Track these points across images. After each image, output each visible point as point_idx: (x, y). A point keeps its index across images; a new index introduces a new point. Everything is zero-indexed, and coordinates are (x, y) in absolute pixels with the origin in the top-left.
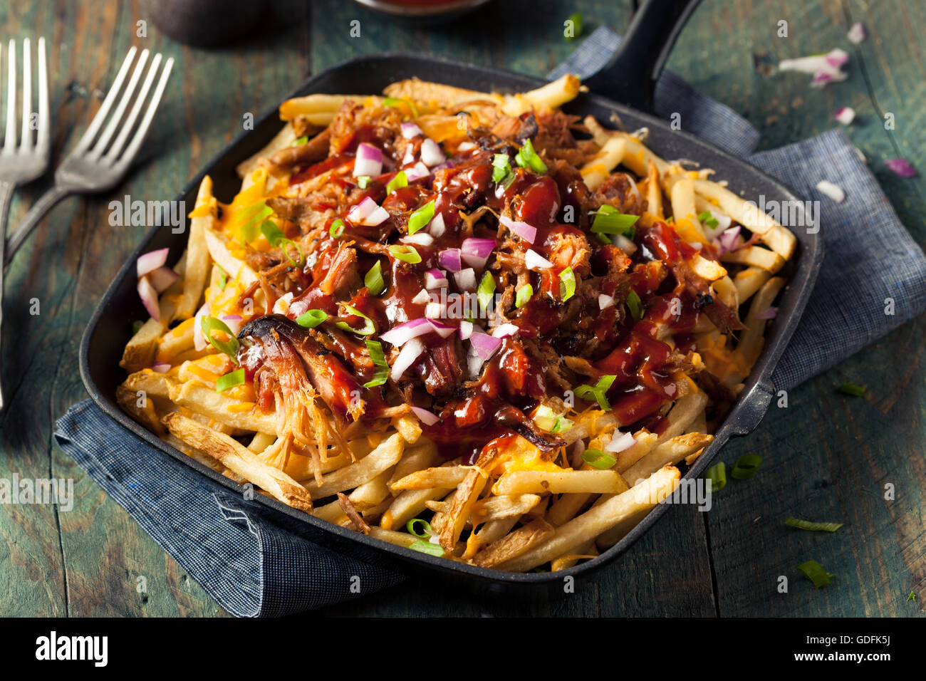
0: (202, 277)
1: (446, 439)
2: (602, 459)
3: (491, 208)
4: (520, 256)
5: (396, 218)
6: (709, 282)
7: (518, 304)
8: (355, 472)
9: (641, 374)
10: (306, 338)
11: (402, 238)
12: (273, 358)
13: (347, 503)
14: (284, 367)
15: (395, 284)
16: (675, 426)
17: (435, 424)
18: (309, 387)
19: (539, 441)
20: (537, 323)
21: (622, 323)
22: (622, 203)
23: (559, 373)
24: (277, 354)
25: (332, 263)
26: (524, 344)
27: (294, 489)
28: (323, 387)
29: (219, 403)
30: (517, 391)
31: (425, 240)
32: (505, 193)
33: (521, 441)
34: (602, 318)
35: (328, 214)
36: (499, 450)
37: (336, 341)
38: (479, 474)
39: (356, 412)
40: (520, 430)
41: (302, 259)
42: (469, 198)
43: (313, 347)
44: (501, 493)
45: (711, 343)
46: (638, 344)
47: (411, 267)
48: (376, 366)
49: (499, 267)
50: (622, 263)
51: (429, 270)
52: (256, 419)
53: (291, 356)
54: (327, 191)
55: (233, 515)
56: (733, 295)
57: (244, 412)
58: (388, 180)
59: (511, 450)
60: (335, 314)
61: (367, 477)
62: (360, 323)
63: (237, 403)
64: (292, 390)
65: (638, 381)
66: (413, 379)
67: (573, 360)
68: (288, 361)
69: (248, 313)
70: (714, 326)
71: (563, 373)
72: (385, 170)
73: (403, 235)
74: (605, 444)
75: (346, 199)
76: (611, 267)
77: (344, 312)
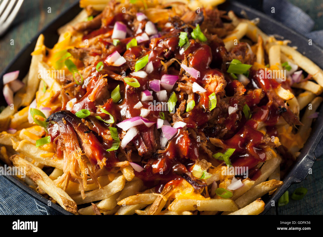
0: (35, 86)
1: (147, 179)
2: (226, 194)
3: (177, 59)
4: (190, 85)
5: (129, 62)
6: (285, 101)
7: (187, 110)
8: (101, 192)
9: (248, 147)
10: (79, 124)
11: (132, 73)
12: (62, 133)
13: (96, 209)
14: (67, 138)
15: (126, 98)
16: (264, 175)
17: (142, 171)
18: (79, 149)
19: (193, 183)
20: (197, 120)
21: (240, 120)
22: (244, 58)
23: (207, 147)
24: (65, 131)
25: (95, 85)
26: (189, 132)
27: (69, 201)
28: (87, 150)
29: (37, 152)
30: (184, 156)
31: (143, 75)
32: (184, 52)
33: (185, 182)
34: (230, 119)
35: (97, 58)
36: (173, 186)
37: (95, 126)
38: (162, 199)
39: (101, 164)
40: (184, 177)
41: (82, 81)
42: (166, 54)
43: (83, 128)
44: (173, 210)
45: (285, 130)
46: (247, 132)
47: (135, 89)
48: (113, 140)
49: (179, 90)
50: (241, 90)
51: (144, 91)
52: (54, 161)
53: (71, 133)
54: (98, 46)
55: (41, 209)
56: (297, 107)
57: (48, 158)
58: (128, 41)
59: (180, 187)
60: (95, 111)
61: (107, 196)
62: (107, 117)
63: (46, 153)
64: (71, 150)
65: (246, 152)
66: (132, 147)
67: (214, 140)
68: (69, 135)
69: (54, 107)
70: (286, 122)
71: (209, 146)
72: (128, 36)
73: (133, 71)
74: (228, 185)
75: (106, 51)
76: (236, 92)
77: (100, 111)
